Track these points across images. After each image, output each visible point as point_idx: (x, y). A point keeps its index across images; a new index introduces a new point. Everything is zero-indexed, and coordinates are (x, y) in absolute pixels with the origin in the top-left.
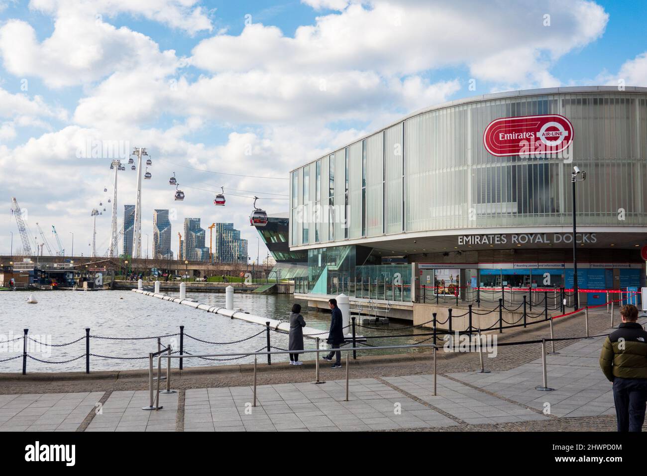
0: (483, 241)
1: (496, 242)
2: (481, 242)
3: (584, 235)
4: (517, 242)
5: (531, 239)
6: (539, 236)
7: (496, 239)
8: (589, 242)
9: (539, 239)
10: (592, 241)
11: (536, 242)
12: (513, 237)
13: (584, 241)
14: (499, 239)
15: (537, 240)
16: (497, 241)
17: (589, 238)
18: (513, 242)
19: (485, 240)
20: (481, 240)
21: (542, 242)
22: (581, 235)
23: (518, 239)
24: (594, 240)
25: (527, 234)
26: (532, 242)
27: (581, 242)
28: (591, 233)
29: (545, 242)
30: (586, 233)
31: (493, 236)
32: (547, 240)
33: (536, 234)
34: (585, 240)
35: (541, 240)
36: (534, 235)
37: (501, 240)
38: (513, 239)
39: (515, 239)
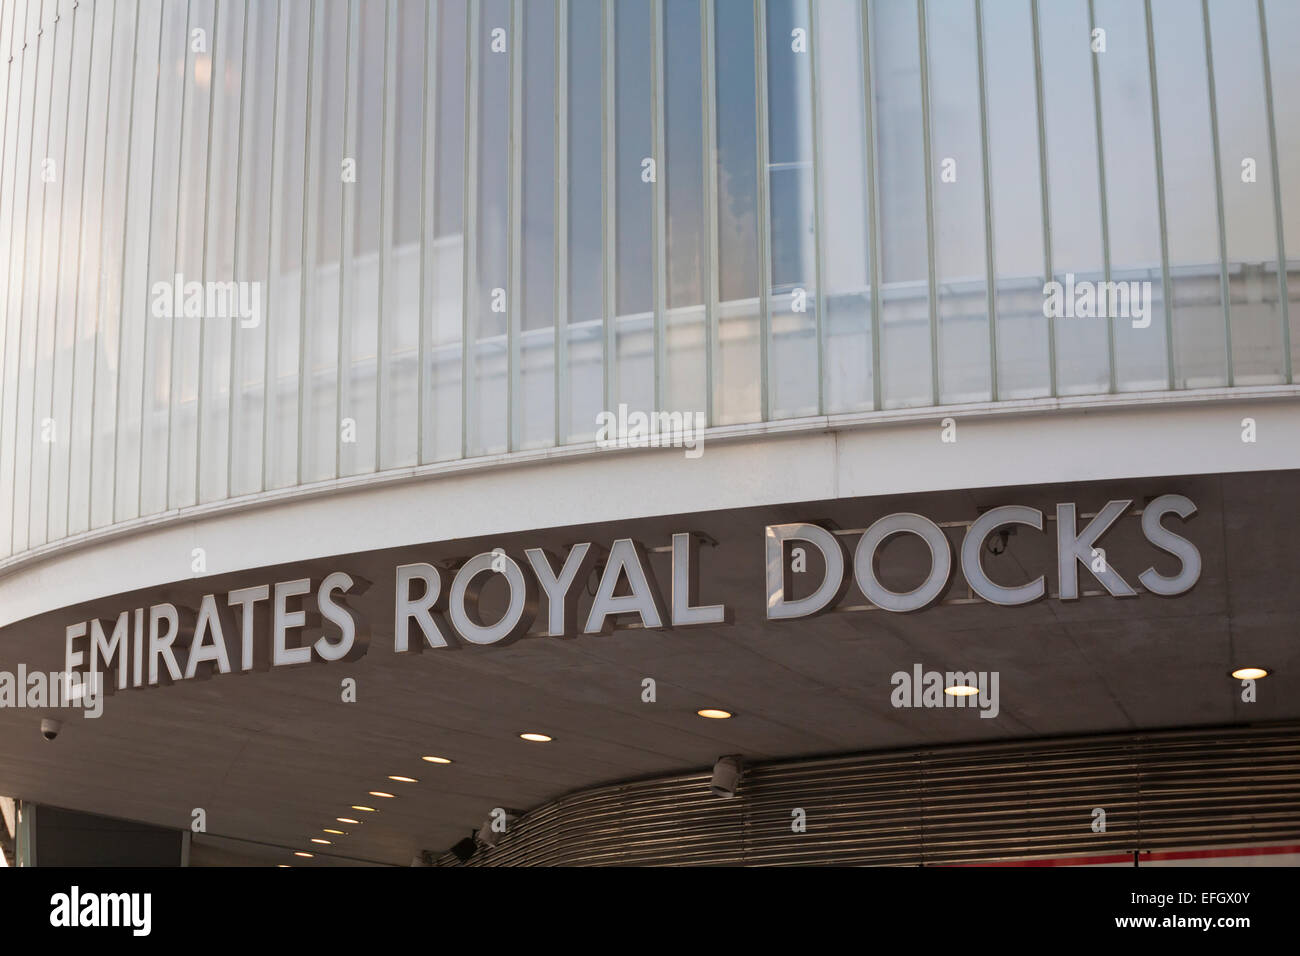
0: (198, 653)
1: (283, 656)
2: (183, 665)
3: (1066, 514)
4: (435, 638)
5: (556, 589)
6: (623, 555)
7: (285, 620)
8: (1118, 587)
9: (623, 588)
10: (1152, 580)
11: (594, 623)
12: (402, 590)
13: (1068, 588)
14: (298, 619)
15: (605, 604)
16: (294, 638)
17: (1124, 546)
18: (402, 642)
19: (208, 640)
20: (182, 647)
21: (652, 619)
22: (1032, 517)
23: (440, 611)
24: (1171, 565)
25: (515, 544)
26: (557, 625)
27: (1034, 590)
28: (1143, 490)
29: (684, 614)
30: (1088, 495)
31: (261, 592)
32: (695, 601)
33: (600, 537)
34: (1082, 570)
35: (642, 601)
36: (578, 555)
37: (319, 626)
38: (405, 608)
39: (421, 610)
